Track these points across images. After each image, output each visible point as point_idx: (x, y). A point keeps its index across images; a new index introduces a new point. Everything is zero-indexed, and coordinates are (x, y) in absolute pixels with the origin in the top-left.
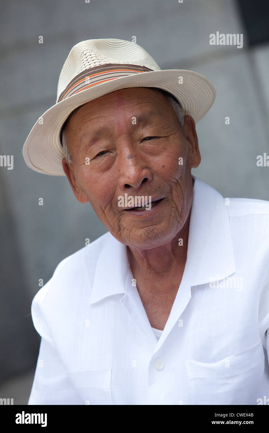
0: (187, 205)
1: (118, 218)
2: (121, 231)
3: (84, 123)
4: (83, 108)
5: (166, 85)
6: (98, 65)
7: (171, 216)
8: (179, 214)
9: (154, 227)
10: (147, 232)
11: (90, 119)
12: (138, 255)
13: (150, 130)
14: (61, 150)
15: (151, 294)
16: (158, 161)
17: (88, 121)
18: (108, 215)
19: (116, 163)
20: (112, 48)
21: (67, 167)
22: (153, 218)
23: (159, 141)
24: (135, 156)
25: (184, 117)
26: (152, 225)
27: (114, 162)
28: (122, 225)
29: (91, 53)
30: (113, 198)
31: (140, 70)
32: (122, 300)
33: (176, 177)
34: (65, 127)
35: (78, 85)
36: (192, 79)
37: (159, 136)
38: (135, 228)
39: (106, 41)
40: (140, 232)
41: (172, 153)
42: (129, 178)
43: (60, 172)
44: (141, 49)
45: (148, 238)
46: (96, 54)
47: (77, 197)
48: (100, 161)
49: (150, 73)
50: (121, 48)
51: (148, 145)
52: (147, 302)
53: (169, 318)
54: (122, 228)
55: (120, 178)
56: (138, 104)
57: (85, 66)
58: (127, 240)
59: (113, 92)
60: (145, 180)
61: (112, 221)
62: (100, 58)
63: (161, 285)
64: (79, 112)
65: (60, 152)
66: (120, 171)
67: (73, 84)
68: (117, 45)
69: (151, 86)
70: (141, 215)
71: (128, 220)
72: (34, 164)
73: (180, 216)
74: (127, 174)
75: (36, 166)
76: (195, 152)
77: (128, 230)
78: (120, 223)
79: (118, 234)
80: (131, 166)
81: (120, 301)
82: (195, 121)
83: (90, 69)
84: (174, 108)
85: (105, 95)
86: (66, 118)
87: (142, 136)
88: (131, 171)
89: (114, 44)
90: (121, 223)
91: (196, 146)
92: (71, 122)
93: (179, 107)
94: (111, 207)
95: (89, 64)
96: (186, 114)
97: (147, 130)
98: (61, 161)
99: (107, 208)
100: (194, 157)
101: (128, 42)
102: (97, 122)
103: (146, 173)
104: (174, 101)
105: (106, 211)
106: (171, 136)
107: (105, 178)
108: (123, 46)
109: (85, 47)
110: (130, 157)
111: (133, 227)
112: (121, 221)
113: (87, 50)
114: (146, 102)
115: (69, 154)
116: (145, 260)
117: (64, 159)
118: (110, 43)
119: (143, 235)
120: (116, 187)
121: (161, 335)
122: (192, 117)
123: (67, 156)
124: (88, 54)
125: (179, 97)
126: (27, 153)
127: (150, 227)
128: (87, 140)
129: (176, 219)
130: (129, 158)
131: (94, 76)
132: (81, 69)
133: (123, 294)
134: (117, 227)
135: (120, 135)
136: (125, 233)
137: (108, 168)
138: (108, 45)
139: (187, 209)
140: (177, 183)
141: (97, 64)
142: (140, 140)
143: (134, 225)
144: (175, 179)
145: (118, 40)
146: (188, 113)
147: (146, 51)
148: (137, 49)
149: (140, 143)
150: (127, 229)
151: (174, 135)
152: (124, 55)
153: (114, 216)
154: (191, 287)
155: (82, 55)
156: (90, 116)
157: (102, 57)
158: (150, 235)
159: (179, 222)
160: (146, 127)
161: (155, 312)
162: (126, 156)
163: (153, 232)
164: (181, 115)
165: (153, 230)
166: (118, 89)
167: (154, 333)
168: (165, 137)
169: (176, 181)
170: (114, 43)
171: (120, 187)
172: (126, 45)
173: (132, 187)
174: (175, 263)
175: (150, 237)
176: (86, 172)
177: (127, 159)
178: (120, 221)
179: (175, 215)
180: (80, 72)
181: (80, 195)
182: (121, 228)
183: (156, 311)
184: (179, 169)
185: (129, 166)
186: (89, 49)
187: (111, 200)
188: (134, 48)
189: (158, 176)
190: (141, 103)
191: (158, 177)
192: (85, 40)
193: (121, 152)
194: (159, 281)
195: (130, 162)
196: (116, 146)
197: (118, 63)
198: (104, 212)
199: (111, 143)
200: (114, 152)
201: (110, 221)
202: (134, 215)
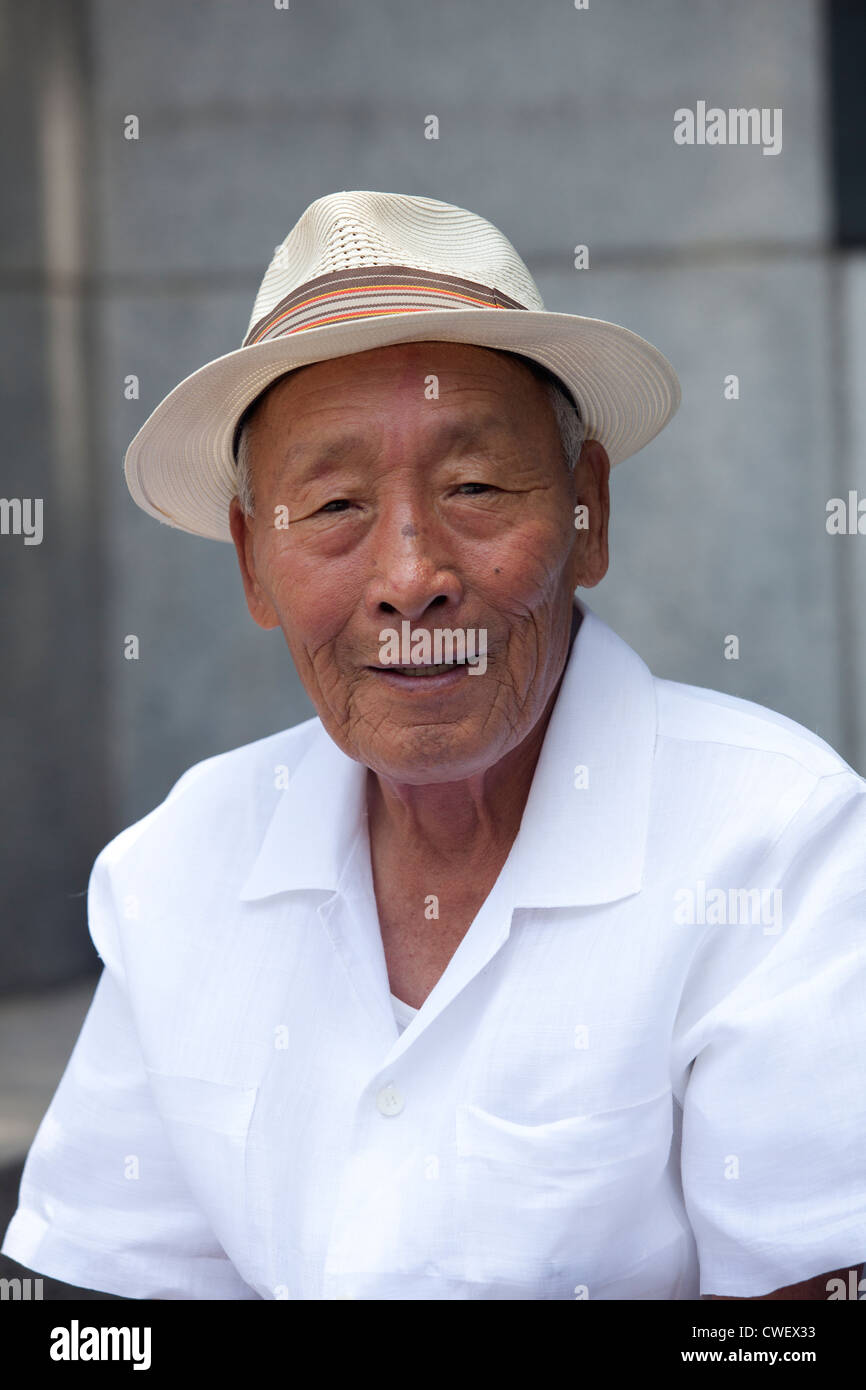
0: (547, 685)
1: (348, 686)
2: (351, 722)
3: (303, 416)
4: (307, 374)
5: (546, 350)
6: (369, 266)
7: (493, 706)
8: (518, 706)
9: (440, 729)
10: (420, 738)
11: (323, 408)
12: (390, 793)
13: (478, 466)
14: (232, 475)
15: (408, 905)
16: (486, 553)
17: (314, 413)
18: (321, 673)
19: (369, 540)
20: (419, 223)
21: (240, 524)
22: (442, 704)
23: (498, 501)
24: (425, 531)
25: (583, 446)
26: (437, 724)
27: (362, 536)
28: (356, 707)
29: (357, 229)
30: (341, 631)
31: (483, 298)
32: (322, 910)
33: (529, 605)
34: (253, 414)
35: (306, 310)
36: (618, 348)
37: (502, 486)
38: (391, 722)
39: (404, 201)
40: (401, 736)
41: (528, 538)
42: (395, 587)
43: (220, 530)
44: (498, 240)
45: (421, 756)
46: (369, 233)
47: (254, 610)
48: (325, 526)
49: (515, 313)
50: (445, 227)
51: (465, 504)
52: (396, 924)
53: (444, 976)
54: (355, 715)
55: (371, 581)
56: (458, 390)
57: (334, 260)
58: (361, 752)
59: (396, 345)
60: (440, 601)
61: (331, 689)
62: (379, 247)
63: (439, 887)
64: (294, 382)
65: (229, 477)
66: (375, 563)
67: (291, 305)
68: (435, 218)
69: (505, 348)
70: (411, 690)
71: (373, 696)
72: (152, 497)
73: (521, 710)
74: (394, 577)
75: (158, 506)
76: (595, 545)
77: (370, 724)
78: (351, 700)
79: (342, 730)
80: (409, 556)
81: (318, 910)
82: (612, 462)
83: (347, 272)
84: (559, 418)
85: (375, 349)
86: (257, 393)
87: (454, 478)
88: (405, 569)
89: (428, 213)
90: (354, 700)
91: (602, 527)
92: (270, 404)
93: (575, 416)
94: (333, 653)
95: (346, 256)
96: (591, 438)
97: (470, 465)
98: (228, 503)
99: (322, 654)
100: (589, 558)
101: (469, 213)
102: (337, 420)
103: (445, 582)
104: (562, 396)
105: (317, 663)
106: (533, 493)
107: (331, 574)
108: (452, 221)
109: (343, 210)
110: (410, 531)
111: (384, 718)
112: (356, 695)
113: (349, 219)
114: (481, 389)
115: (249, 489)
116: (408, 810)
117: (236, 499)
118: (416, 209)
119: (409, 747)
120: (357, 603)
121: (411, 1019)
122: (606, 448)
123: (242, 491)
124: (349, 229)
125: (579, 388)
126: (136, 467)
127: (430, 726)
128: (302, 463)
129: (508, 719)
130: (405, 534)
131: (354, 291)
132: (323, 267)
133: (334, 892)
134: (340, 710)
135: (394, 465)
136: (360, 730)
137: (342, 549)
138: (409, 212)
139: (544, 696)
140: (530, 620)
141: (369, 263)
142: (446, 489)
143: (388, 713)
144: (527, 607)
145: (442, 203)
146: (594, 436)
147: (511, 247)
148: (489, 236)
149: (445, 499)
150: (366, 722)
151: (541, 491)
152: (448, 248)
153: (338, 678)
154: (516, 910)
155: (333, 230)
156: (323, 399)
157: (384, 244)
158: (426, 750)
159: (513, 728)
160: (469, 455)
161: (411, 956)
162: (400, 528)
163: (437, 741)
164: (575, 438)
165: (435, 739)
166: (413, 340)
167: (395, 1010)
168: (519, 492)
169: (527, 615)
170: (429, 210)
171: (366, 605)
172: (459, 220)
173: (399, 613)
174: (485, 834)
175: (426, 756)
176: (283, 546)
177: (402, 536)
178: (351, 695)
179: (508, 707)
180: (318, 275)
181: (260, 603)
182: (351, 715)
183: (412, 953)
184: (542, 585)
185: (402, 556)
186: (353, 216)
187: (337, 636)
188: (481, 233)
189: (480, 596)
190: (466, 389)
191: (477, 598)
192: (348, 190)
193: (387, 513)
194: (438, 874)
195: (408, 545)
196: (376, 493)
197: (426, 270)
198: (311, 664)
199: (365, 483)
200: (370, 509)
201: (324, 691)
202: (393, 686)
